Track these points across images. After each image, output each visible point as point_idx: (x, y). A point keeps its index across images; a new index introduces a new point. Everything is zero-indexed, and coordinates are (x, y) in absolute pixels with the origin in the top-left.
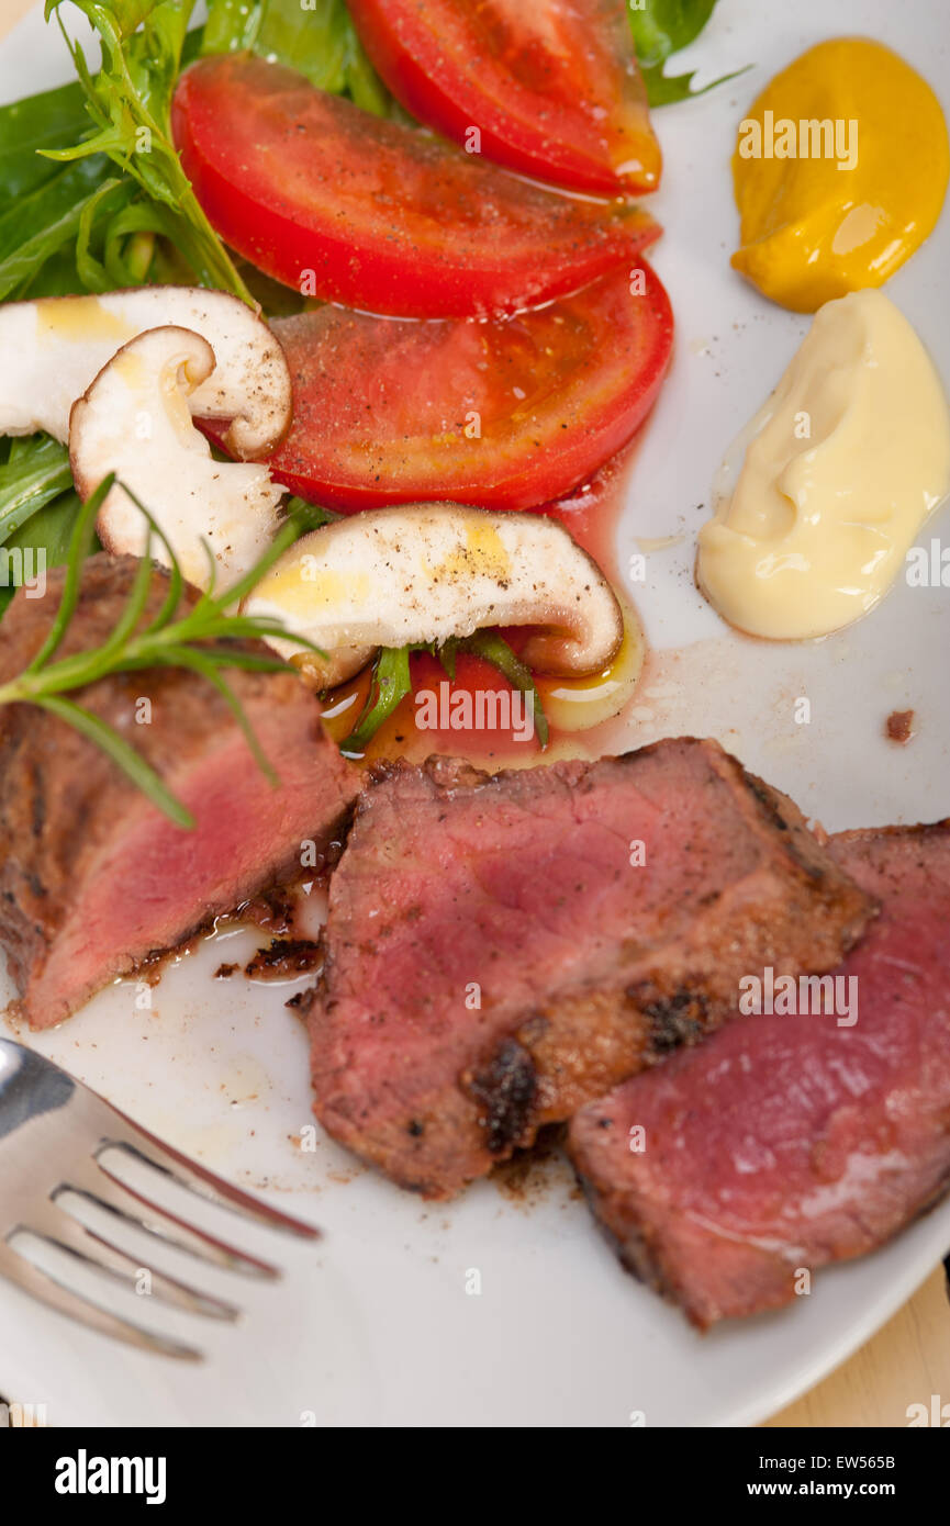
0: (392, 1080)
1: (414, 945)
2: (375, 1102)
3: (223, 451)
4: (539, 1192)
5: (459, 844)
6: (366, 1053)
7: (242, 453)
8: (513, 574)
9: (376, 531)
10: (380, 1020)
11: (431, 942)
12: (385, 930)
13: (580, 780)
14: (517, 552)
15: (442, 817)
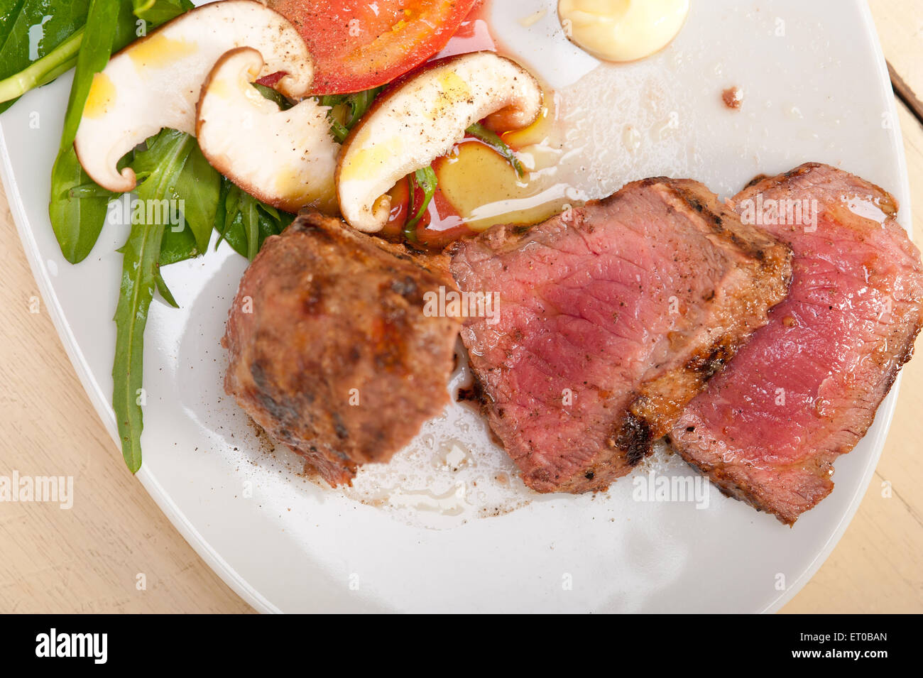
0: (564, 453)
1: (529, 357)
2: (560, 468)
3: (285, 102)
5: (524, 283)
6: (540, 438)
7: (296, 98)
8: (472, 93)
9: (393, 111)
10: (536, 416)
11: (537, 352)
12: (507, 351)
13: (581, 224)
14: (471, 79)
15: (505, 269)
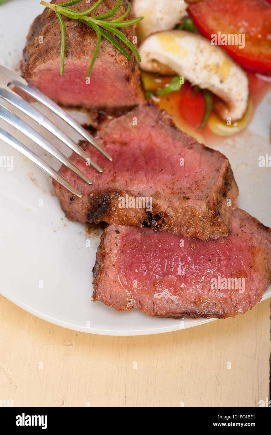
4: (94, 236)
5: (150, 136)
8: (226, 81)
11: (120, 155)
12: (114, 142)
13: (191, 144)
14: (232, 76)
15: (153, 127)
